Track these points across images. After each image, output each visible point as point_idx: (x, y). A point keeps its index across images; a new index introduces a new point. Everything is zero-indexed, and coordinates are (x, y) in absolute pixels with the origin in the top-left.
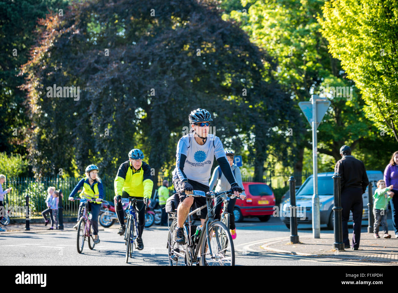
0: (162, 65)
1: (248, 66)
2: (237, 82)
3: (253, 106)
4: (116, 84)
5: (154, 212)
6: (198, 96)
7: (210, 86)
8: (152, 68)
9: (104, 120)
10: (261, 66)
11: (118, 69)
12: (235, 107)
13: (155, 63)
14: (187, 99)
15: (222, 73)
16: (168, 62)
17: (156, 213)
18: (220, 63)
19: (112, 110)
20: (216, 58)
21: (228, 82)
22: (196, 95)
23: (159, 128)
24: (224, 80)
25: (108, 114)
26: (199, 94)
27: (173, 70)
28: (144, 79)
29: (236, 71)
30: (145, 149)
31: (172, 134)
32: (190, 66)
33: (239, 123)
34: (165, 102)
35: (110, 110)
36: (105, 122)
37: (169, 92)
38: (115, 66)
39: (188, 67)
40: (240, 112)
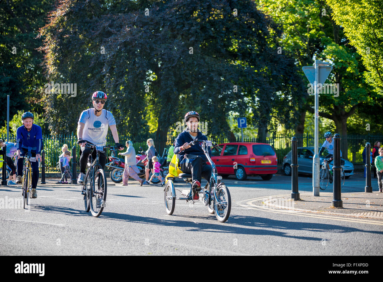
0: (172, 30)
1: (255, 32)
2: (243, 48)
3: (258, 71)
4: (129, 47)
5: (163, 169)
6: (206, 60)
7: (218, 51)
8: (163, 32)
9: (117, 81)
10: (267, 34)
11: (131, 32)
12: (242, 71)
13: (166, 28)
14: (195, 62)
15: (229, 39)
16: (179, 27)
17: (164, 170)
18: (227, 29)
19: (125, 71)
20: (223, 24)
21: (235, 47)
22: (204, 59)
23: (168, 89)
24: (231, 45)
25: (121, 75)
26: (207, 59)
27: (182, 35)
28: (154, 42)
29: (243, 37)
30: (155, 109)
31: (181, 97)
32: (198, 31)
33: (245, 87)
34: (174, 65)
35: (123, 71)
36: (117, 83)
37: (178, 56)
38: (128, 29)
39: (196, 32)
40: (245, 76)
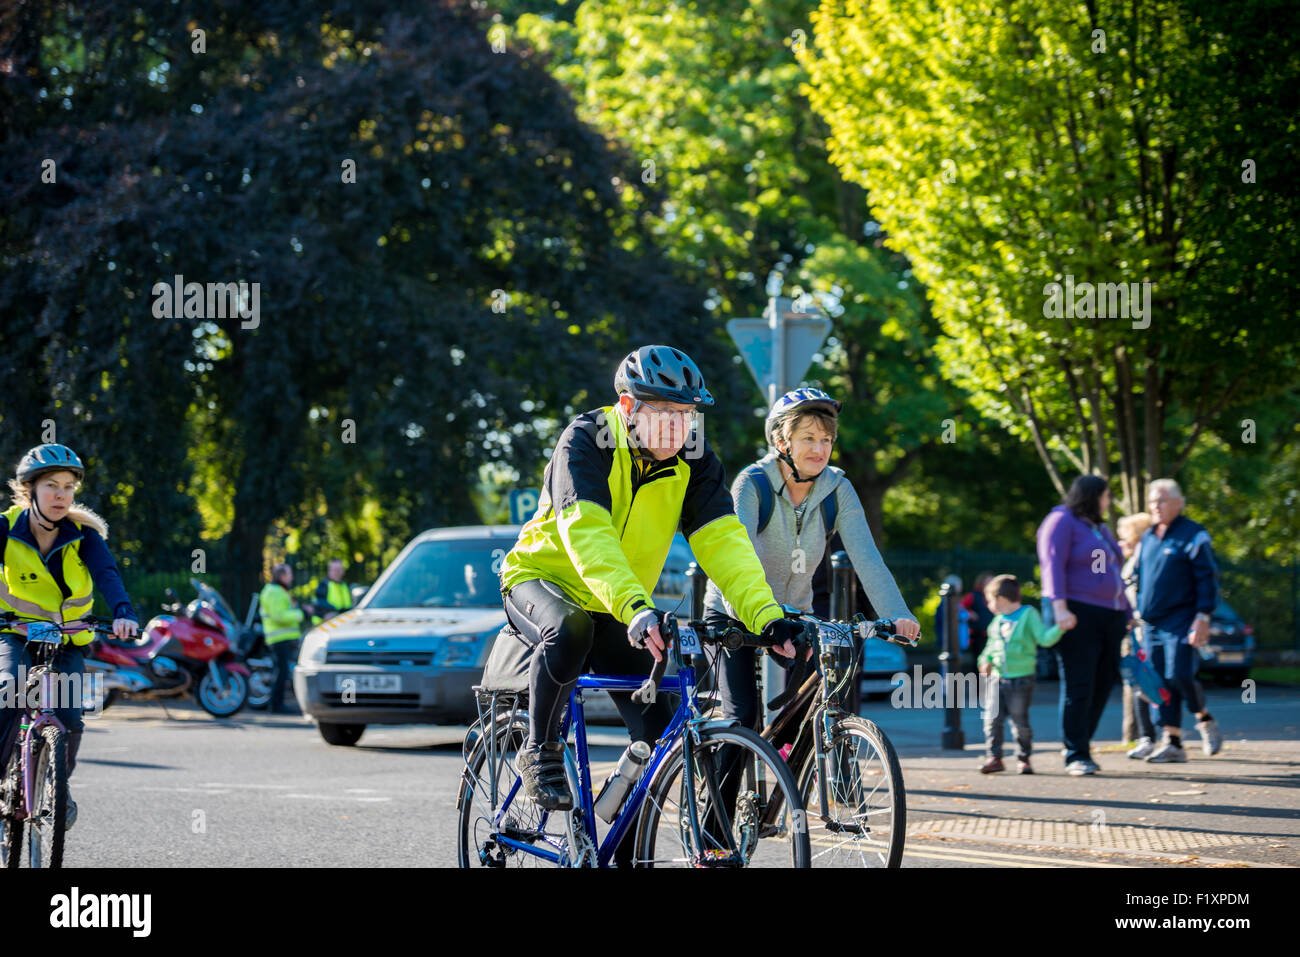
0: (286, 183)
1: (570, 196)
2: (531, 249)
3: (583, 327)
4: (133, 242)
5: (249, 667)
6: (404, 290)
7: (441, 261)
8: (252, 192)
9: (90, 360)
10: (611, 200)
11: (140, 192)
12: (524, 331)
13: (265, 177)
14: (365, 299)
15: (482, 219)
16: (308, 173)
17: (252, 671)
18: (477, 183)
19: (117, 328)
20: (463, 167)
21: (501, 248)
22: (395, 286)
23: (269, 390)
24: (490, 241)
25: (103, 339)
26: (407, 285)
27: (320, 202)
28: (223, 227)
29: (529, 214)
30: (224, 458)
31: (314, 414)
32: (376, 189)
33: (535, 385)
34: (290, 304)
35: (111, 327)
36: (93, 367)
37: (306, 274)
38: (131, 180)
39: (368, 192)
40: (537, 346)
